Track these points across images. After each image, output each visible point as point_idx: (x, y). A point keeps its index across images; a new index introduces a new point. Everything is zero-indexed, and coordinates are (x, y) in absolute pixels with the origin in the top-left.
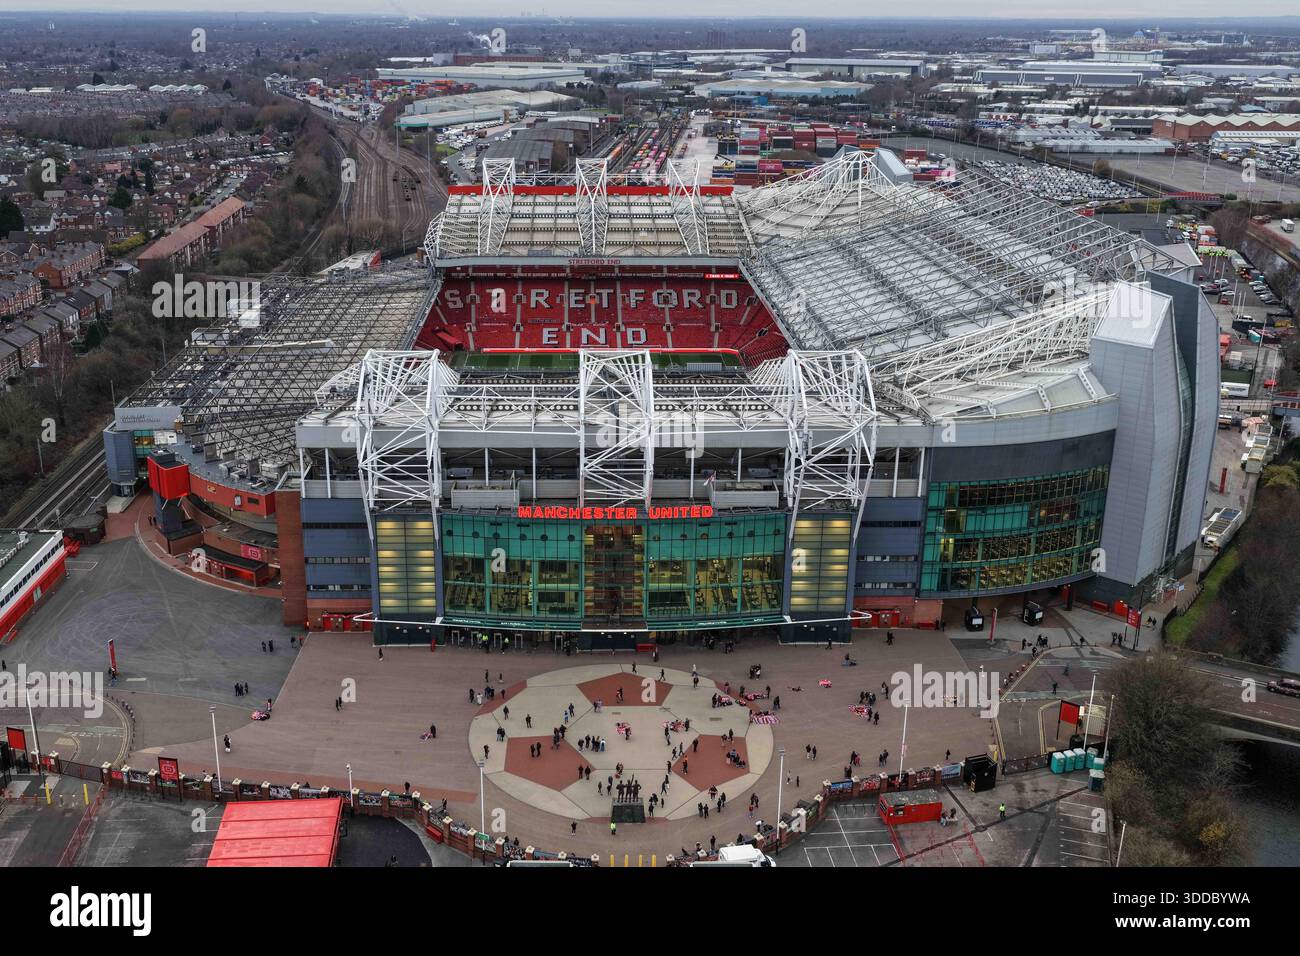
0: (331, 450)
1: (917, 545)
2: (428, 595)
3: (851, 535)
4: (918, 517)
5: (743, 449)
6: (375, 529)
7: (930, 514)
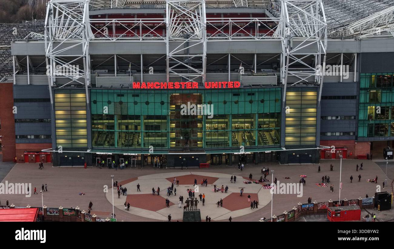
0: (30, 56)
1: (355, 110)
2: (83, 137)
3: (317, 100)
4: (355, 94)
5: (257, 54)
6: (54, 98)
7: (361, 92)
